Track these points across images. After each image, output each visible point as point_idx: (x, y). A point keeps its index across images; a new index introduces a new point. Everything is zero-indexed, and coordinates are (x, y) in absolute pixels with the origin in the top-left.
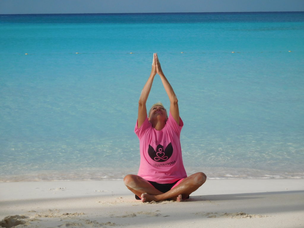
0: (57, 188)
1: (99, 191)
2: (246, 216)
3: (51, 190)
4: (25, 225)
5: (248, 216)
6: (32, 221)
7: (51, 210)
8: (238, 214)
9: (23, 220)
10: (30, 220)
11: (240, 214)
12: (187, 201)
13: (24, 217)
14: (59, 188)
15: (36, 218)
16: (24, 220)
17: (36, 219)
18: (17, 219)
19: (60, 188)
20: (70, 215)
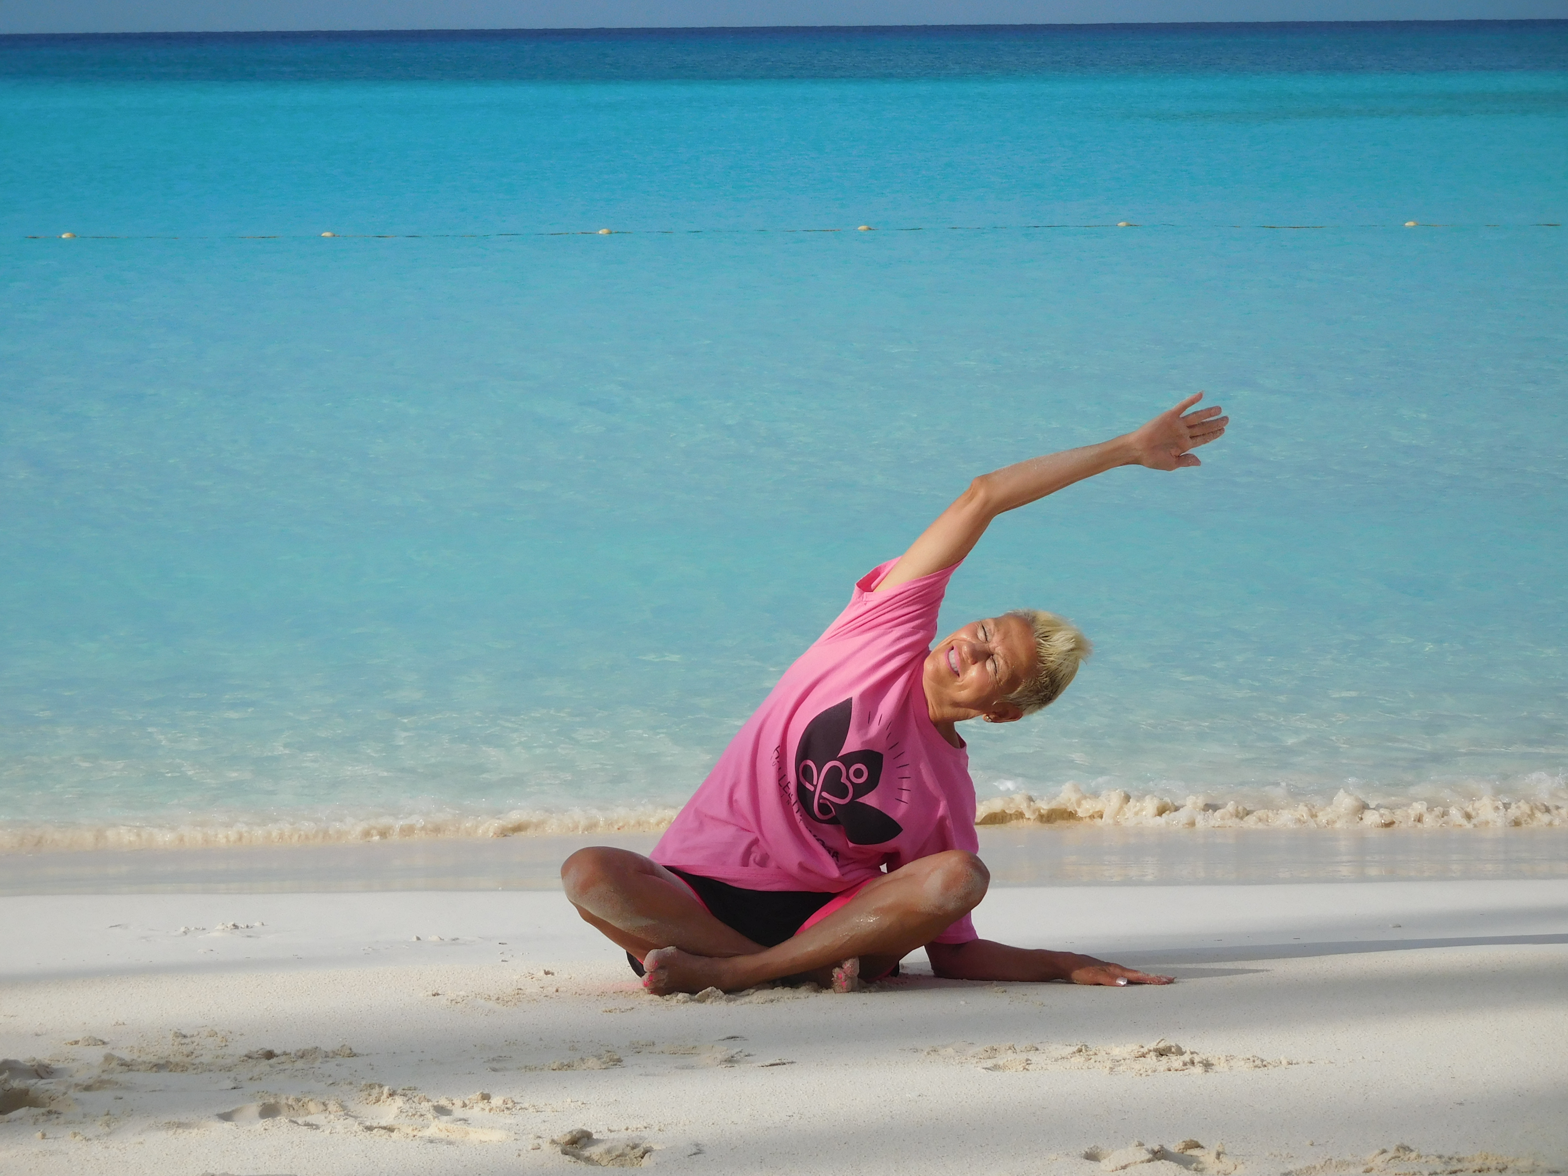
0: (220, 927)
1: (435, 938)
2: (1185, 1064)
3: (185, 933)
4: (50, 1112)
5: (1193, 1063)
6: (88, 1088)
7: (185, 1037)
8: (1145, 1050)
9: (41, 1084)
10: (77, 1085)
11: (1156, 1050)
12: (882, 988)
13: (42, 1071)
14: (230, 924)
15: (105, 1077)
16: (47, 1087)
17: (109, 1082)
18: (6, 1081)
19: (235, 926)
20: (283, 1059)
